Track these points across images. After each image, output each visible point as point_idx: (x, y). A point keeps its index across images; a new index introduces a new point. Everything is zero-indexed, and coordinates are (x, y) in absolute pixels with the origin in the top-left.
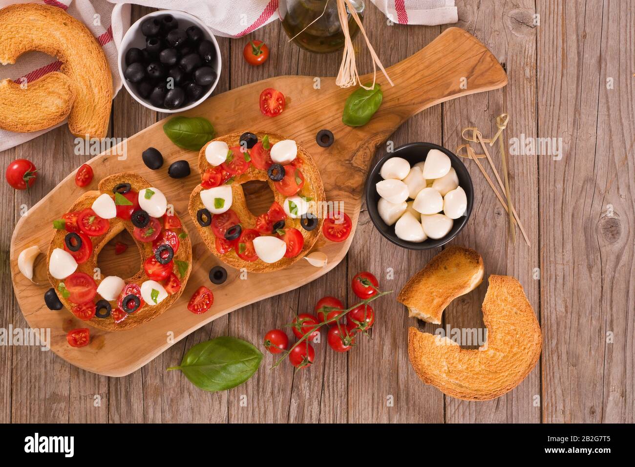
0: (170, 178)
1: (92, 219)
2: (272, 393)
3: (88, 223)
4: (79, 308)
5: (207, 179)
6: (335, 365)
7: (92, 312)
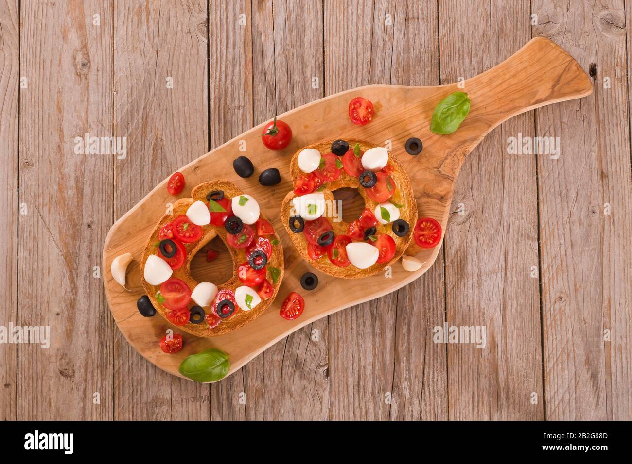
0: (261, 185)
1: (186, 226)
2: (373, 393)
3: (182, 230)
4: (173, 313)
5: (300, 186)
6: (435, 364)
7: (186, 317)
